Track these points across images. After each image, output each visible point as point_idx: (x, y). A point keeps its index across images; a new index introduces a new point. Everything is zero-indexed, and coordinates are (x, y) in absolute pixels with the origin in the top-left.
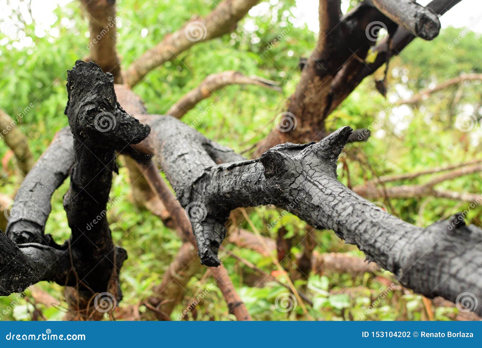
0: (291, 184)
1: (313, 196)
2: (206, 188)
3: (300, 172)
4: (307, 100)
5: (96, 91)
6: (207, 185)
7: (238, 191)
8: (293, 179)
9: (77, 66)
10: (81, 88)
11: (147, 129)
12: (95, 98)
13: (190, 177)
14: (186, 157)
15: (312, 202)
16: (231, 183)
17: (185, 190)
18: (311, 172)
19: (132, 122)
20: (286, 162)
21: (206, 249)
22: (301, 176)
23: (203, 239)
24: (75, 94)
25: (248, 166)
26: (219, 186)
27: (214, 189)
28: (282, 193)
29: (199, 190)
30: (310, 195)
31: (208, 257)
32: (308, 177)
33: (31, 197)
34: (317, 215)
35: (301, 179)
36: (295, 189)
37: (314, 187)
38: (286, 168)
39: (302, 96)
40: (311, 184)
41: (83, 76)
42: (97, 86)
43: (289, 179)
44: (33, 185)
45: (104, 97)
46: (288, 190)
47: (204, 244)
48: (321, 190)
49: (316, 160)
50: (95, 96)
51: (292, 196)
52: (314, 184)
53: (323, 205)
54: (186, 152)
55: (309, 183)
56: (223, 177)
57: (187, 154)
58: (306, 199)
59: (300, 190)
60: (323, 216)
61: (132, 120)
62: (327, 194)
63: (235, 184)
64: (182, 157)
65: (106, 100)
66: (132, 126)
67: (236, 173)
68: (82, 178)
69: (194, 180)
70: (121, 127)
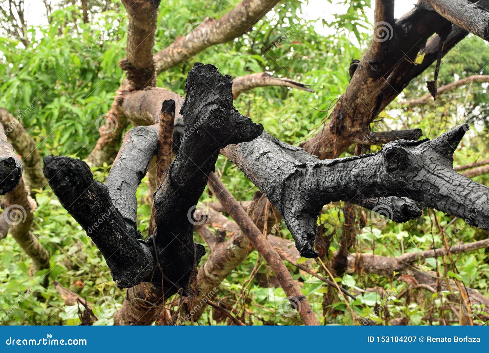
0: (414, 177)
1: (440, 187)
2: (300, 184)
3: (422, 166)
4: (359, 100)
5: (218, 92)
6: (301, 182)
7: (345, 185)
8: (416, 172)
9: (196, 68)
10: (203, 89)
11: (261, 128)
12: (218, 98)
13: (281, 174)
14: (270, 155)
15: (440, 192)
16: (336, 178)
17: (277, 186)
18: (432, 166)
19: (246, 121)
20: (410, 157)
21: (306, 242)
22: (423, 169)
23: (300, 232)
24: (195, 95)
25: (352, 162)
26: (318, 181)
27: (312, 184)
28: (406, 185)
29: (292, 186)
30: (437, 187)
31: (308, 249)
32: (430, 170)
33: (120, 195)
34: (445, 205)
35: (423, 172)
36: (418, 181)
37: (439, 179)
38: (410, 163)
39: (355, 96)
40: (436, 177)
41: (204, 77)
42: (219, 87)
43: (412, 172)
44: (120, 183)
45: (225, 97)
46: (411, 182)
47: (302, 237)
48: (448, 182)
49: (435, 155)
50: (217, 96)
51: (415, 187)
52: (439, 177)
53: (452, 195)
54: (268, 151)
55: (432, 176)
56: (321, 173)
57: (269, 152)
58: (432, 190)
59: (424, 182)
60: (453, 205)
61: (245, 119)
62: (456, 185)
63: (341, 179)
64: (266, 156)
65: (226, 100)
66: (246, 125)
67: (339, 169)
68: (185, 175)
69: (286, 176)
70: (237, 126)
